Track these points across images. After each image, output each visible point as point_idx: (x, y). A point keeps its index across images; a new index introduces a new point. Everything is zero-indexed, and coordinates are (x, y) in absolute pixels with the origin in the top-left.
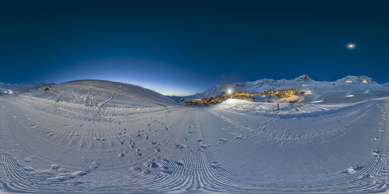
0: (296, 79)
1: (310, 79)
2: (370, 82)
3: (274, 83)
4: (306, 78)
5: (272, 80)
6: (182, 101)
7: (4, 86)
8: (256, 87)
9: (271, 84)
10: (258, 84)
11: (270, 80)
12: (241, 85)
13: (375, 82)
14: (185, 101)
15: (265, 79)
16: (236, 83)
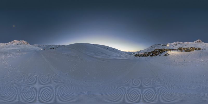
0: (195, 42)
1: (202, 42)
2: (26, 44)
3: (183, 44)
4: (200, 41)
5: (182, 42)
6: (133, 54)
7: (38, 46)
8: (173, 46)
9: (181, 44)
10: (174, 45)
11: (180, 42)
12: (165, 45)
13: (28, 44)
14: (135, 54)
15: (178, 42)
16: (162, 44)
